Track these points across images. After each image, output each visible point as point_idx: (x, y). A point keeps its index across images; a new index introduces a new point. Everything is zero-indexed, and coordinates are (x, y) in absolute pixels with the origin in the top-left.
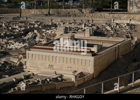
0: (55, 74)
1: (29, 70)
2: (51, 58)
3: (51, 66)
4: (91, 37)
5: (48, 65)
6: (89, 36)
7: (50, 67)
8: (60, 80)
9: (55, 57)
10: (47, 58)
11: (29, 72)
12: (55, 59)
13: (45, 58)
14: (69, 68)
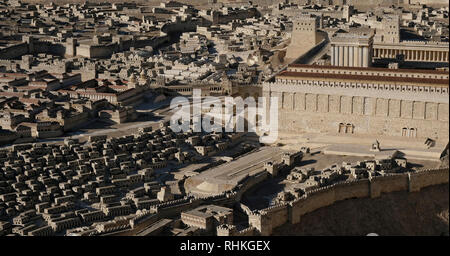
0: (377, 150)
1: (280, 142)
2: (346, 102)
3: (346, 128)
4: (405, 42)
5: (337, 124)
6: (397, 41)
7: (344, 129)
8: (404, 165)
9: (361, 101)
10: (334, 105)
11: (281, 145)
12: (360, 107)
13: (326, 104)
14: (408, 131)
